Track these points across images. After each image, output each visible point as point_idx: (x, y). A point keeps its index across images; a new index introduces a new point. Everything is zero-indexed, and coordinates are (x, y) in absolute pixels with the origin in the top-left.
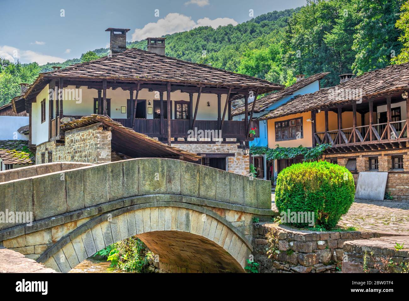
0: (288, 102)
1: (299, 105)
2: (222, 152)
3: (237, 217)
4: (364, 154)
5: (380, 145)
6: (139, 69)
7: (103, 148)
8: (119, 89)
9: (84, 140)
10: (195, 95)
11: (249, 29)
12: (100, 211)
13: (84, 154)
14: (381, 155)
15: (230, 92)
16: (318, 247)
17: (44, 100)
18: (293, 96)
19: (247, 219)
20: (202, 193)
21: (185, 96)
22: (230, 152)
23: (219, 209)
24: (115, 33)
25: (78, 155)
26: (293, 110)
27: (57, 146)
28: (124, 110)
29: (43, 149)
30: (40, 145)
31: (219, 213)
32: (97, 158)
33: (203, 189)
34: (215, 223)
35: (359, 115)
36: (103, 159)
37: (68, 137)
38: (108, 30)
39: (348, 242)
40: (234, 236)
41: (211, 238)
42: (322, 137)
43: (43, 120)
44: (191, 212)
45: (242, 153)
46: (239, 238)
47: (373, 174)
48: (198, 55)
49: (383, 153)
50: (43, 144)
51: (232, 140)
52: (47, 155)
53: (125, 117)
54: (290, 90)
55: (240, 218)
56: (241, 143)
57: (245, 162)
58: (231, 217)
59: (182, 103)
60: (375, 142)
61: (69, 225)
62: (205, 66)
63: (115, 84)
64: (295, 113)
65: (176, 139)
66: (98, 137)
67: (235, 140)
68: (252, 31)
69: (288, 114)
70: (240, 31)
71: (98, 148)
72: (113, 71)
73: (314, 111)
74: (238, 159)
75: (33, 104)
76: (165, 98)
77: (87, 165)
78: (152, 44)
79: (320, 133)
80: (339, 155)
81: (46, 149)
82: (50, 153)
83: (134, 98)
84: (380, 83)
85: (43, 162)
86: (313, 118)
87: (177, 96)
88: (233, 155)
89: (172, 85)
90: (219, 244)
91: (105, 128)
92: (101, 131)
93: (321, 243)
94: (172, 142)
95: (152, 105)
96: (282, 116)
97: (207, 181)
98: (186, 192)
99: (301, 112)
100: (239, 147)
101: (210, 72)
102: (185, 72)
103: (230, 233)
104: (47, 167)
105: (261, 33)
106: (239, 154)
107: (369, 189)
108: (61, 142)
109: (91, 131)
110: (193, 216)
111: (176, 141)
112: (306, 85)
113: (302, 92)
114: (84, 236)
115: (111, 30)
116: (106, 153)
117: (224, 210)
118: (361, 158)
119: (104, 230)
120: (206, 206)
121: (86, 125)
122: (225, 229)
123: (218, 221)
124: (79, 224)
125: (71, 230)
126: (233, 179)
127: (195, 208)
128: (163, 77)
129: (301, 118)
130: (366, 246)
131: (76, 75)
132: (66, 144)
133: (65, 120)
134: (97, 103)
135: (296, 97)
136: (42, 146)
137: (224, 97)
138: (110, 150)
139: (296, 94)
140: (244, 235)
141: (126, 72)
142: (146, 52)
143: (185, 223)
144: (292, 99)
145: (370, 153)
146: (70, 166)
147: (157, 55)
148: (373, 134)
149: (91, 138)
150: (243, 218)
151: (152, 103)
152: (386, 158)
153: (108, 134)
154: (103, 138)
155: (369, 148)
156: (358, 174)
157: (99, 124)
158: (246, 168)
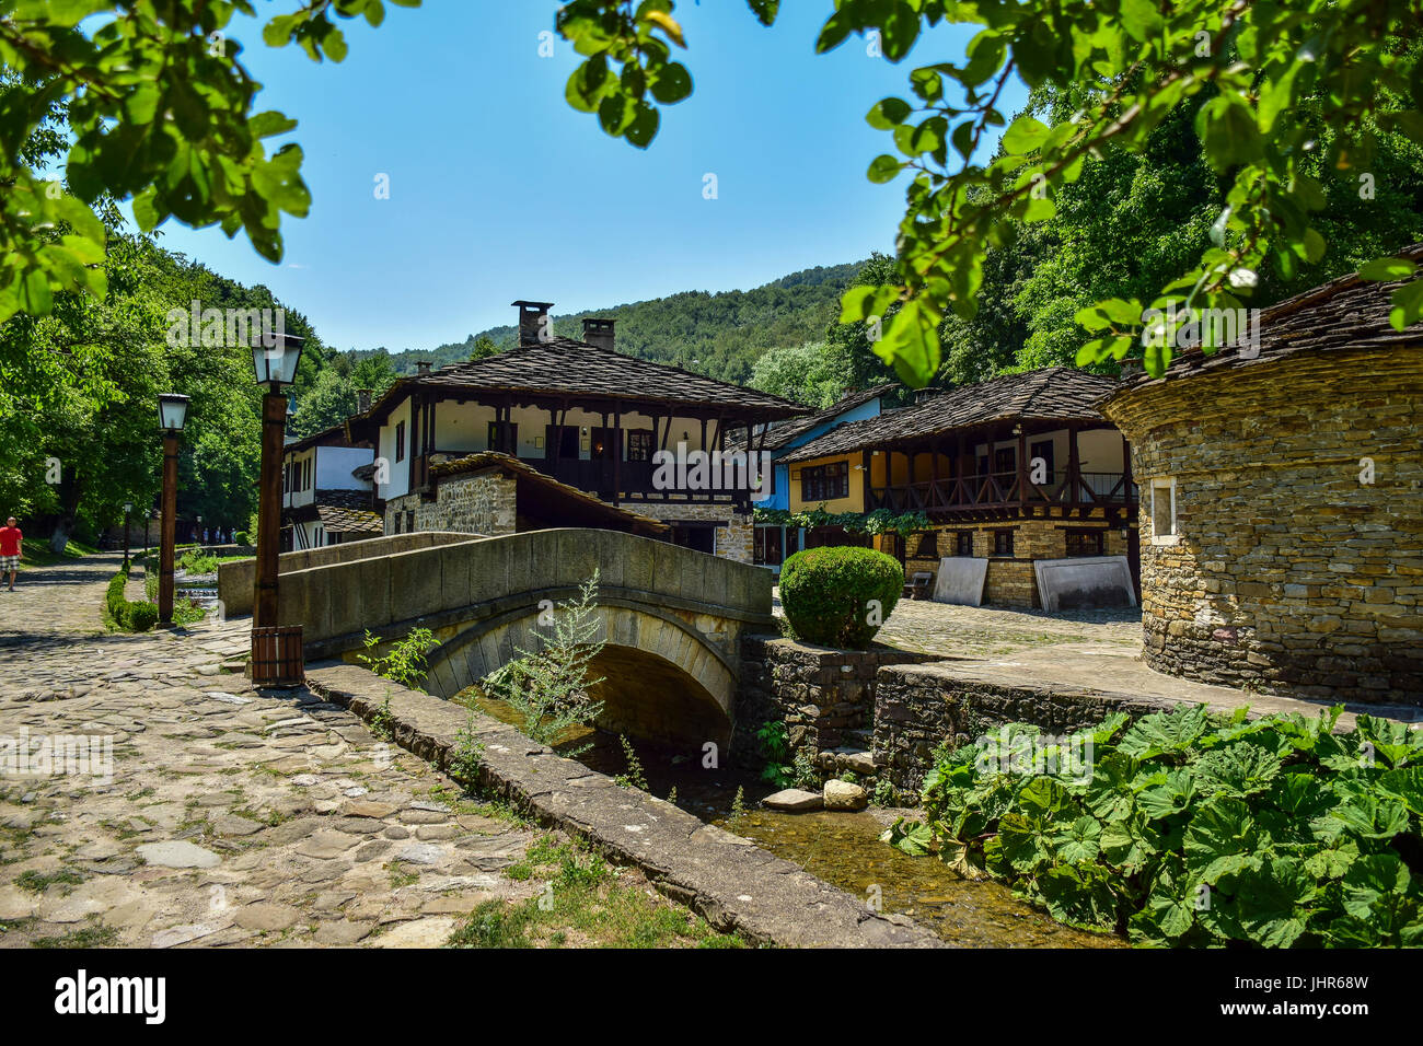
0: (826, 434)
1: (843, 440)
2: (707, 519)
3: (714, 625)
4: (949, 527)
5: (975, 512)
6: (568, 374)
7: (502, 509)
8: (533, 408)
9: (471, 494)
10: (663, 421)
11: (772, 299)
12: (493, 610)
13: (469, 517)
14: (977, 529)
15: (722, 416)
16: (841, 676)
17: (403, 423)
18: (834, 424)
19: (730, 630)
20: (659, 586)
21: (646, 423)
22: (721, 518)
23: (686, 612)
24: (528, 309)
25: (459, 519)
26: (833, 448)
27: (423, 502)
28: (541, 444)
29: (397, 507)
30: (392, 501)
31: (684, 618)
32: (492, 526)
33: (660, 579)
34: (677, 634)
35: (943, 460)
36: (502, 527)
37: (443, 490)
38: (516, 304)
39: (885, 668)
40: (709, 657)
41: (672, 657)
42: (880, 495)
43: (399, 457)
44: (639, 616)
45: (741, 520)
46: (718, 660)
47: (964, 561)
48: (678, 344)
49: (981, 526)
50: (398, 498)
52: (404, 518)
53: (542, 456)
54: (830, 414)
55: (719, 627)
56: (740, 504)
57: (746, 536)
58: (706, 625)
59: (641, 432)
60: (967, 508)
61: (445, 630)
62: (681, 371)
63: (527, 398)
64: (835, 453)
65: (628, 495)
66: (494, 491)
68: (777, 304)
69: (823, 455)
70: (754, 301)
71: (494, 508)
72: (523, 376)
73: (867, 450)
74: (734, 531)
75: (382, 428)
76: (611, 424)
77: (474, 538)
78: (593, 329)
79: (877, 490)
81: (404, 508)
82: (411, 516)
83: (558, 423)
84: (978, 407)
85: (398, 530)
86: (867, 462)
87: (631, 421)
88: (725, 524)
89: (623, 402)
90: (685, 668)
91: (508, 473)
92: (499, 479)
93: (846, 669)
94: (623, 501)
95: (589, 437)
96: (812, 458)
97: (667, 564)
98: (632, 582)
99: (846, 452)
100: (736, 511)
101: (689, 381)
102: (646, 380)
103: (703, 651)
104: (409, 539)
105: (791, 305)
106: (736, 523)
107: (957, 587)
108: (430, 497)
109: (482, 479)
110: (642, 621)
111: (628, 500)
112: (857, 405)
113: (852, 418)
114: (468, 649)
115: (522, 304)
116: (506, 517)
117: (693, 614)
118: (944, 535)
119: (501, 641)
120: (664, 606)
121: (474, 470)
122: (694, 646)
123: (684, 631)
124: (461, 629)
125: (448, 639)
126: (709, 564)
127: (644, 608)
128: (608, 388)
129: (847, 463)
130: (912, 674)
131: (459, 382)
132: (440, 500)
133: (438, 460)
134: (494, 430)
135: (840, 426)
136: (396, 502)
137: (712, 425)
138: (514, 513)
139: (838, 421)
140: (725, 654)
141: (546, 380)
142: (581, 344)
143: (629, 632)
144: (833, 430)
145: (959, 526)
146: (449, 539)
147: (599, 350)
148: (965, 494)
149: (482, 492)
150: (725, 628)
151: (589, 433)
152: (986, 534)
153: (512, 484)
154: (503, 490)
155: (957, 517)
156: (939, 560)
157: (496, 468)
158: (747, 547)
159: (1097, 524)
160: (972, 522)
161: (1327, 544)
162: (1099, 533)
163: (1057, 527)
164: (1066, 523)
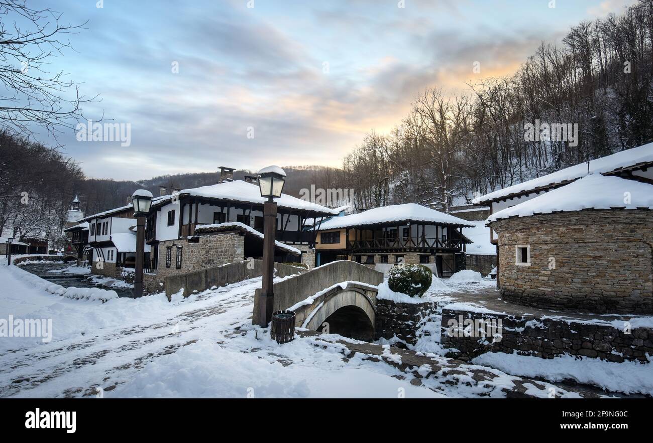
4: (379, 254)
5: (390, 249)
7: (238, 247)
9: (221, 241)
10: (286, 215)
13: (220, 250)
14: (389, 255)
17: (173, 212)
24: (225, 170)
27: (189, 243)
29: (169, 244)
30: (165, 242)
32: (234, 254)
34: (364, 299)
37: (203, 239)
42: (352, 243)
43: (170, 224)
44: (356, 293)
46: (372, 307)
47: (385, 265)
49: (391, 254)
50: (169, 240)
51: (306, 243)
52: (174, 249)
56: (311, 245)
57: (313, 256)
58: (369, 295)
64: (337, 229)
66: (235, 240)
67: (307, 243)
69: (332, 229)
71: (235, 247)
73: (348, 229)
74: (308, 255)
75: (158, 212)
78: (249, 180)
79: (351, 241)
80: (362, 254)
81: (175, 245)
82: (180, 248)
83: (247, 214)
86: (348, 233)
88: (306, 252)
90: (365, 311)
91: (241, 233)
92: (238, 236)
95: (254, 220)
96: (327, 229)
99: (341, 229)
100: (309, 248)
103: (369, 304)
106: (310, 252)
108: (195, 241)
109: (228, 235)
110: (357, 296)
116: (240, 250)
118: (377, 256)
120: (362, 289)
121: (223, 231)
122: (367, 302)
127: (358, 290)
129: (340, 232)
132: (200, 242)
134: (216, 215)
136: (168, 242)
138: (243, 249)
140: (374, 305)
145: (396, 253)
149: (228, 241)
151: (254, 218)
152: (393, 256)
153: (243, 238)
154: (239, 240)
155: (382, 251)
156: (375, 264)
157: (237, 231)
158: (313, 260)
159: (428, 254)
160: (388, 252)
161: (588, 267)
162: (428, 256)
163: (418, 255)
164: (420, 253)
